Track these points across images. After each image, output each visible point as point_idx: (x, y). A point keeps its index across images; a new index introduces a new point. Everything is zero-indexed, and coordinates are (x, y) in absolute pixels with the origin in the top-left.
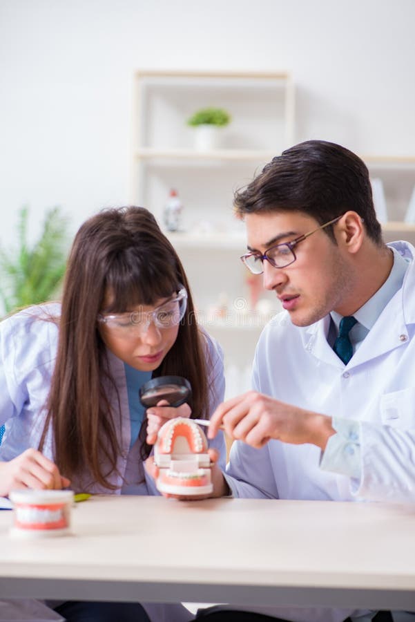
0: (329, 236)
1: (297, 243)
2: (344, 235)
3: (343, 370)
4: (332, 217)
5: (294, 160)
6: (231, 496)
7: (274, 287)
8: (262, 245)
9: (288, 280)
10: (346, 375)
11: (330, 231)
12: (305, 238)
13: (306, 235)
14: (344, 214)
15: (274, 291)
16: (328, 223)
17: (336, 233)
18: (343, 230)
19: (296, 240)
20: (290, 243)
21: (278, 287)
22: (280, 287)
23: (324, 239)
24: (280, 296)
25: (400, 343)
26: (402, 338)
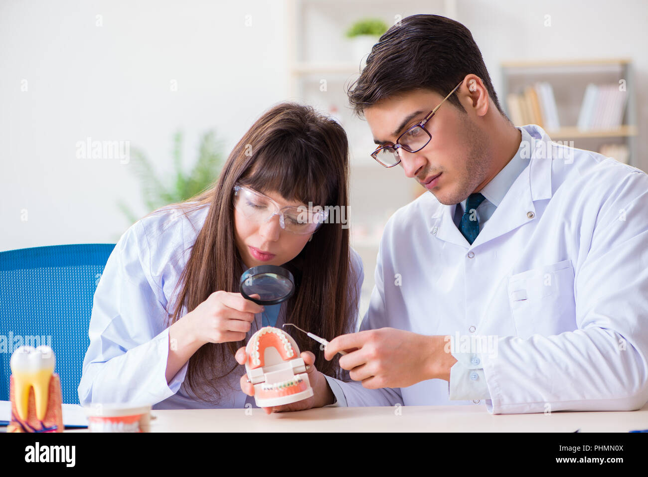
0: (456, 105)
1: (428, 121)
2: (470, 100)
3: (468, 249)
4: (453, 86)
5: (397, 41)
6: (334, 405)
7: (415, 174)
8: (392, 135)
9: (428, 161)
10: (471, 255)
11: (455, 100)
12: (434, 114)
13: (433, 111)
14: (463, 79)
16: (451, 93)
17: (461, 100)
18: (467, 95)
19: (425, 118)
21: (419, 172)
22: (422, 170)
23: (452, 110)
24: (422, 181)
25: (527, 220)
26: (529, 215)
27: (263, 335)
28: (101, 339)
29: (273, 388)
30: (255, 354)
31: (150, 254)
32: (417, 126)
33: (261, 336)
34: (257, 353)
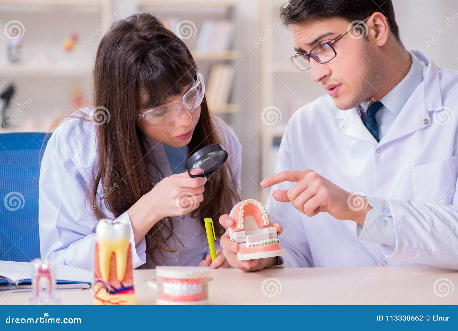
1: (336, 41)
2: (373, 32)
3: (376, 146)
7: (320, 80)
9: (331, 72)
10: (379, 151)
12: (342, 37)
13: (342, 35)
14: (371, 14)
15: (320, 83)
18: (372, 27)
19: (335, 39)
20: (330, 42)
21: (323, 79)
24: (326, 86)
25: (424, 126)
26: (426, 121)
27: (246, 205)
28: (56, 229)
29: (259, 245)
30: (240, 220)
31: (78, 151)
32: (327, 44)
33: (245, 205)
34: (242, 219)
